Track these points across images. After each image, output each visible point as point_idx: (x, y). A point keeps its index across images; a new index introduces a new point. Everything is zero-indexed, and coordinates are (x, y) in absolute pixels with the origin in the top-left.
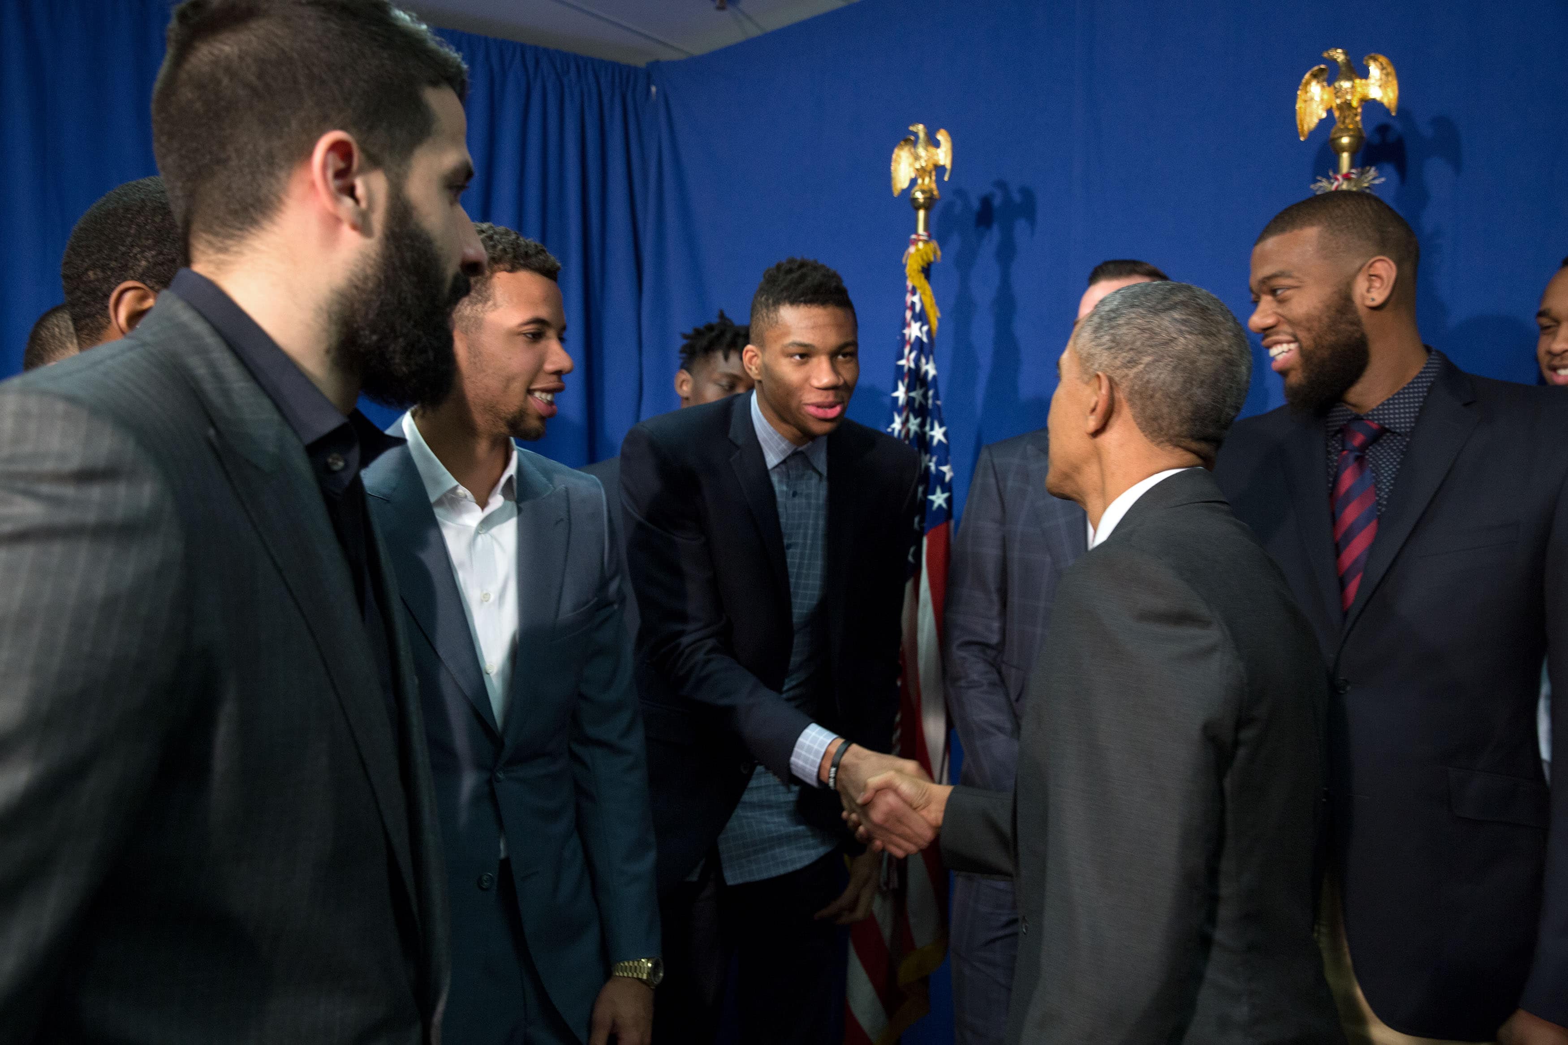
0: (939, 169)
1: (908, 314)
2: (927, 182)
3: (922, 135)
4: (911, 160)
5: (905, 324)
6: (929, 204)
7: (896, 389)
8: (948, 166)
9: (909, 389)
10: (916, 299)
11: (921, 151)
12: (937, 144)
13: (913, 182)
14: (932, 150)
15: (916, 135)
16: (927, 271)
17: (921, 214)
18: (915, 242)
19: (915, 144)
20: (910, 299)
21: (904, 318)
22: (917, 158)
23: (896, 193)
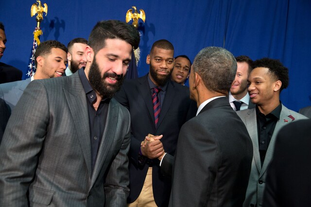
0: (44, 13)
1: (34, 47)
2: (40, 15)
3: (40, 3)
4: (36, 9)
5: (33, 49)
6: (41, 21)
7: (29, 65)
8: (46, 12)
9: (33, 65)
10: (36, 43)
11: (39, 7)
12: (44, 7)
13: (36, 14)
14: (42, 8)
15: (38, 3)
16: (39, 37)
17: (38, 23)
18: (36, 30)
19: (38, 5)
20: (34, 43)
21: (33, 48)
22: (38, 9)
23: (32, 16)
